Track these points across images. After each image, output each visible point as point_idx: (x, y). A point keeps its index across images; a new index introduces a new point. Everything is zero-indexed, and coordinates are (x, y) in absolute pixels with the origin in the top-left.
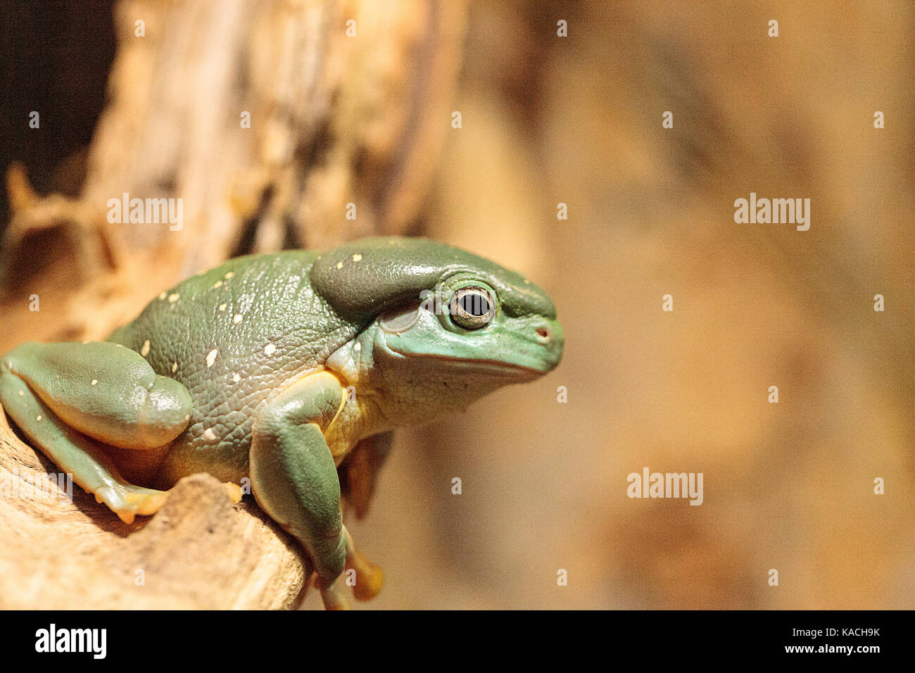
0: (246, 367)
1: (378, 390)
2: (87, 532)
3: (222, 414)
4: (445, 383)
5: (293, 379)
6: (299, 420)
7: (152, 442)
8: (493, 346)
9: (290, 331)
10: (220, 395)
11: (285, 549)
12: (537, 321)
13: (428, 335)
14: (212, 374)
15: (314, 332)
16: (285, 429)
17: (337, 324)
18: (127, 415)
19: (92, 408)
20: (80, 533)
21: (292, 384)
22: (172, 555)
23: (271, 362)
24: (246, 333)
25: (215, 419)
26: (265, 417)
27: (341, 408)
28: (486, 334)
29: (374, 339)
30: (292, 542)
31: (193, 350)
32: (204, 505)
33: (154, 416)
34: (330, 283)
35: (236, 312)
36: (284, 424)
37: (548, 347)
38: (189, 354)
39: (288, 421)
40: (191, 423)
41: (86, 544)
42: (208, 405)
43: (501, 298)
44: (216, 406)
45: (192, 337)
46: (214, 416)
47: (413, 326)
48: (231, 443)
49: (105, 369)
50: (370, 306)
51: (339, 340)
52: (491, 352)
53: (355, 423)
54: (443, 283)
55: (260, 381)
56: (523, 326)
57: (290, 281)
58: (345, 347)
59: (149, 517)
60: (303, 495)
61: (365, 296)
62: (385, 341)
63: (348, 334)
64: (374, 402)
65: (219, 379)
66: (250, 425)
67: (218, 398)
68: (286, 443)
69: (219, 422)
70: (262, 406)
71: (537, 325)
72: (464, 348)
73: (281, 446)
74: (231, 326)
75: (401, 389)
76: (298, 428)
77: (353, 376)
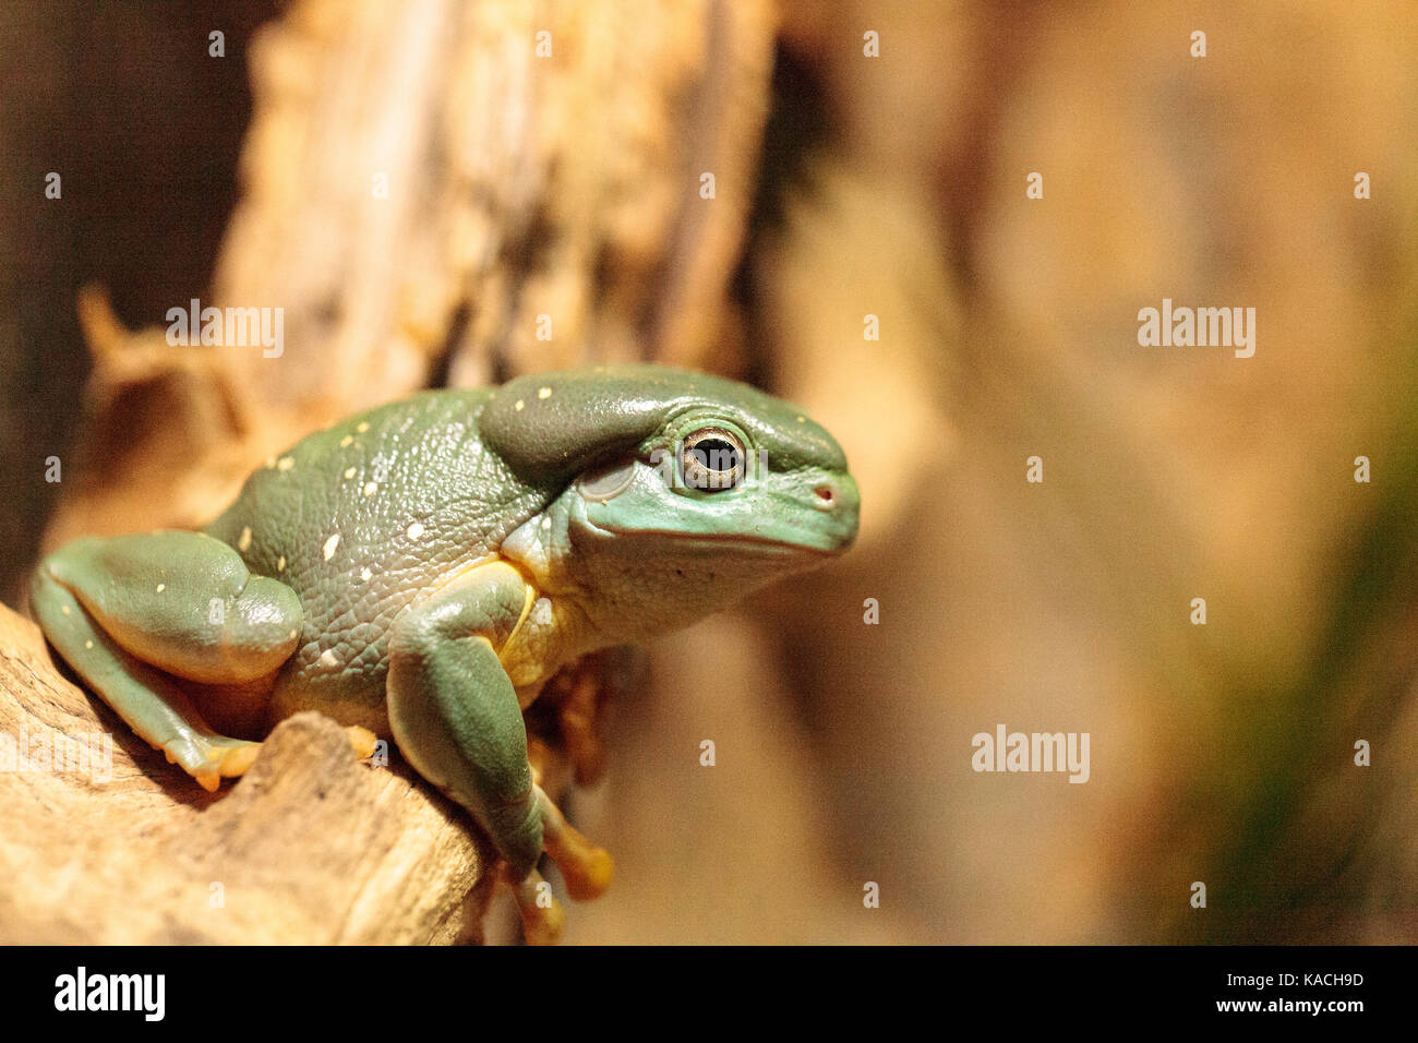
0: (380, 558)
1: (581, 585)
2: (152, 806)
3: (345, 628)
4: (679, 572)
5: (449, 574)
6: (455, 631)
7: (244, 672)
8: (745, 515)
9: (446, 504)
10: (342, 601)
11: (443, 822)
12: (816, 477)
13: (648, 502)
14: (331, 572)
15: (482, 504)
16: (433, 644)
17: (517, 492)
18: (204, 633)
19: (156, 625)
20: (142, 807)
21: (450, 581)
22: (263, 831)
23: (418, 549)
24: (382, 509)
25: (336, 635)
26: (405, 630)
27: (524, 613)
28: (736, 497)
29: (570, 511)
30: (455, 813)
31: (306, 536)
32: (312, 758)
33: (242, 633)
34: (506, 431)
35: (369, 478)
36: (431, 638)
37: (835, 515)
38: (300, 543)
39: (439, 634)
40: (302, 642)
41: (147, 822)
42: (325, 616)
43: (757, 444)
44: (337, 617)
45: (306, 519)
46: (334, 632)
47: (625, 489)
48: (361, 671)
49: (176, 568)
50: (563, 463)
51: (519, 515)
52: (743, 524)
53: (548, 637)
54: (670, 425)
55: (400, 578)
56: (794, 484)
57: (450, 430)
58: (528, 525)
59: (234, 781)
60: (465, 742)
61: (555, 447)
62: (586, 513)
63: (533, 505)
64: (577, 605)
65: (340, 576)
66: (387, 644)
67: (339, 605)
68: (435, 665)
69: (342, 640)
70: (404, 614)
71: (815, 482)
72: (701, 518)
73: (429, 671)
74: (360, 499)
75: (615, 582)
76: (453, 644)
77: (541, 567)
